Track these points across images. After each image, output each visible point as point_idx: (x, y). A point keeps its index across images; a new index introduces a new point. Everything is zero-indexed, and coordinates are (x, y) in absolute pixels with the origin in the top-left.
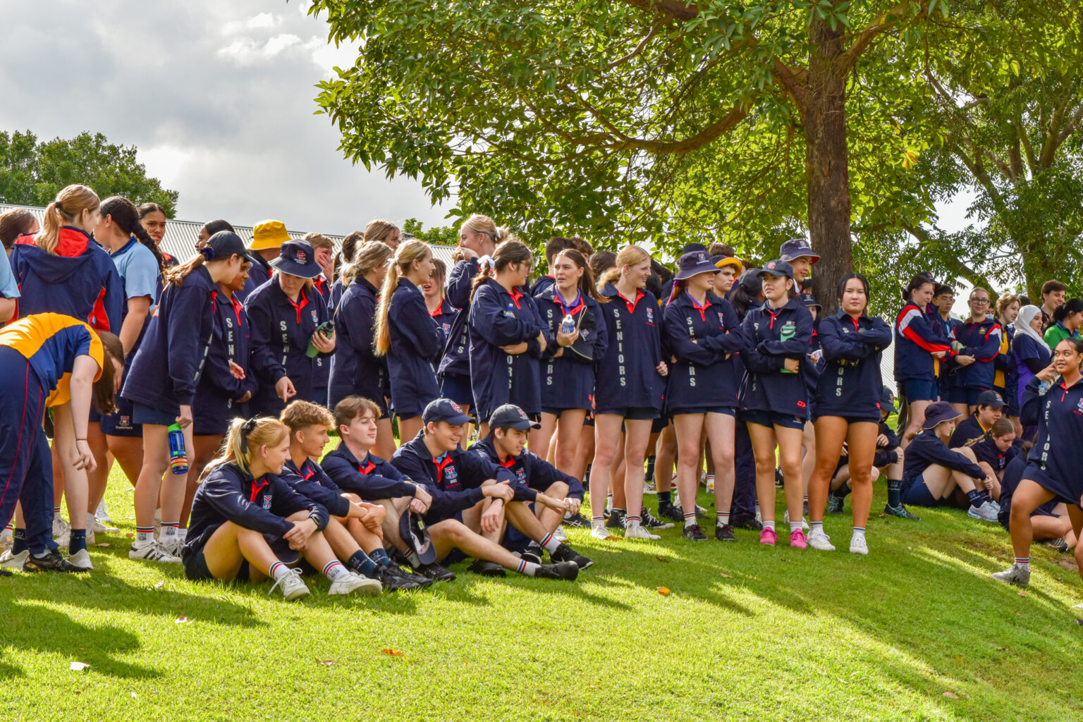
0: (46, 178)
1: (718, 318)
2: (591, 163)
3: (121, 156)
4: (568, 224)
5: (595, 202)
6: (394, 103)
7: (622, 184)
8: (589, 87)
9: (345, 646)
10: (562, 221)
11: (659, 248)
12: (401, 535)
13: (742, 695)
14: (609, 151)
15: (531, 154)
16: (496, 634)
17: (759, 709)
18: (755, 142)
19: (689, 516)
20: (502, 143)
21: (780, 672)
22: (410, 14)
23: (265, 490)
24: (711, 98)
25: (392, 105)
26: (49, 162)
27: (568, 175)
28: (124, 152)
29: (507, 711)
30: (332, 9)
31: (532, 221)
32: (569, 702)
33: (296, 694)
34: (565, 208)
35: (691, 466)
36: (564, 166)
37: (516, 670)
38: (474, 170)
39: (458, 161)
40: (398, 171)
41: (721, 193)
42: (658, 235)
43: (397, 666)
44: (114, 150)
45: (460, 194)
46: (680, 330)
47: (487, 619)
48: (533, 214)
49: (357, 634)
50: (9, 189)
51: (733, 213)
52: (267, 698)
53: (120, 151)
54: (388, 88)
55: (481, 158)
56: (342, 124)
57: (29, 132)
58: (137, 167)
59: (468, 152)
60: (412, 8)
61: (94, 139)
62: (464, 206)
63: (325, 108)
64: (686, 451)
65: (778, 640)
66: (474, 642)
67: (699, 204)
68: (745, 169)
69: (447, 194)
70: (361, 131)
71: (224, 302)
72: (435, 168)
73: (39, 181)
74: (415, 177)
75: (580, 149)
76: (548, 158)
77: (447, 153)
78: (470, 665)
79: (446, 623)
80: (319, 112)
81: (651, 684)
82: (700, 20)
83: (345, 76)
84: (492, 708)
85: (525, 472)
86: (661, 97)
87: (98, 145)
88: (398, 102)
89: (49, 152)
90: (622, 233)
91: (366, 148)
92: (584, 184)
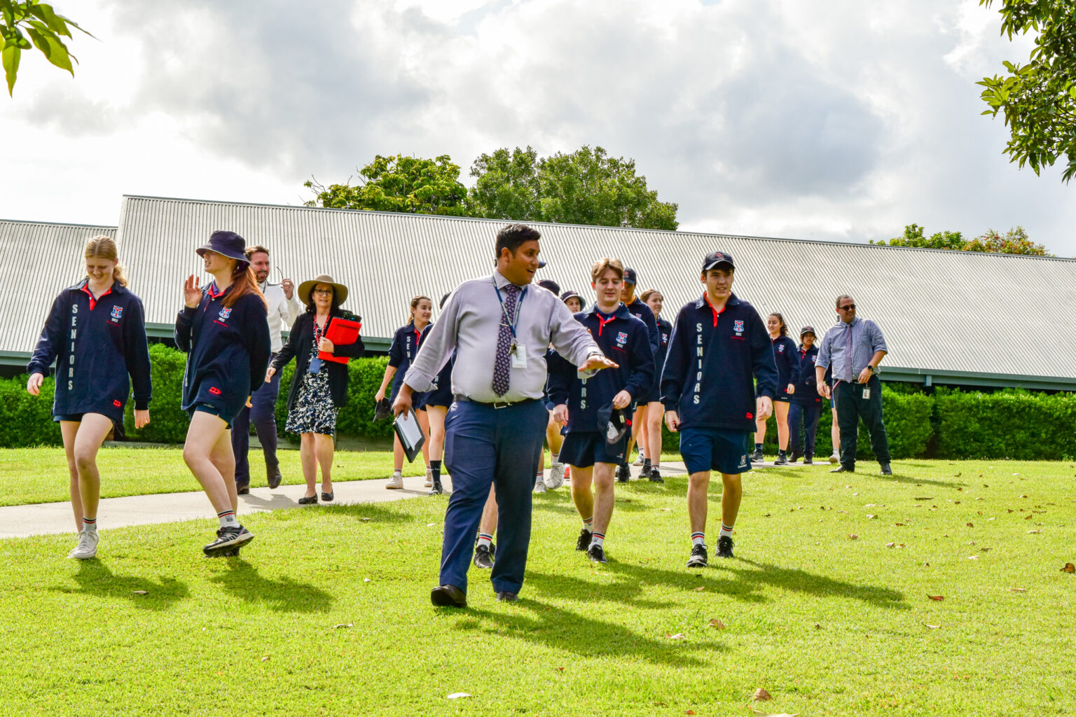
0: (548, 193)
3: (621, 169)
26: (551, 178)
28: (623, 165)
44: (614, 163)
50: (512, 206)
53: (620, 164)
57: (529, 148)
58: (638, 180)
61: (593, 153)
73: (540, 196)
80: (988, 112)
87: (598, 158)
89: (551, 167)
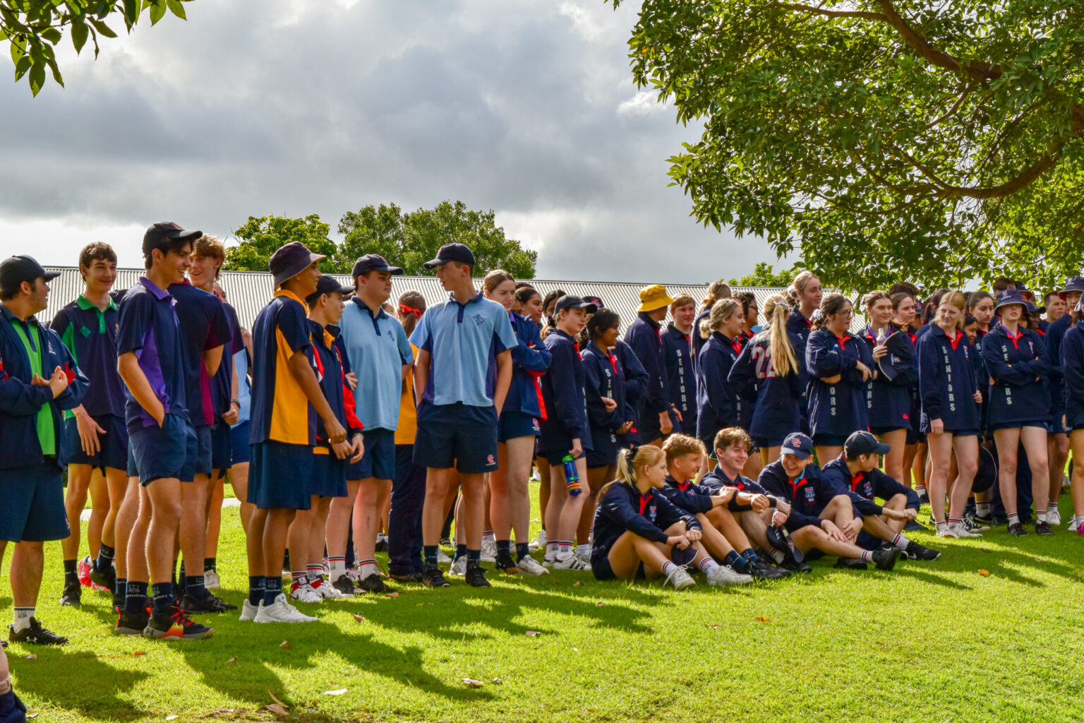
0: (412, 247)
1: (1029, 346)
2: (919, 211)
3: (481, 221)
4: (902, 267)
5: (925, 246)
6: (738, 169)
7: (948, 228)
8: (914, 143)
9: (728, 617)
10: (896, 266)
11: (986, 282)
12: (769, 539)
13: (1042, 644)
14: (936, 199)
15: (865, 207)
16: (844, 606)
17: (1053, 653)
18: (1069, 180)
19: (1012, 516)
20: (838, 198)
21: (1076, 629)
22: (748, 94)
23: (651, 502)
24: (1027, 144)
25: (735, 171)
26: (414, 233)
27: (899, 223)
28: (483, 217)
29: (851, 655)
30: (678, 92)
31: (869, 267)
32: (900, 649)
33: (693, 647)
34: (897, 253)
35: (1011, 473)
36: (895, 215)
37: (859, 629)
38: (813, 224)
39: (799, 217)
40: (747, 231)
41: (1040, 229)
42: (985, 271)
43: (766, 628)
44: (474, 217)
45: (802, 247)
46: (997, 355)
47: (837, 596)
48: (869, 260)
49: (735, 609)
51: (1053, 247)
52: (672, 649)
53: (479, 217)
54: (732, 158)
55: (819, 213)
56: (693, 193)
57: (393, 205)
58: (497, 231)
59: (807, 208)
60: (749, 88)
61: (454, 207)
62: (807, 258)
63: (677, 180)
64: (1006, 461)
65: (1078, 605)
66: (827, 611)
67: (1021, 240)
68: (1062, 206)
69: (791, 247)
70: (711, 198)
71: (602, 357)
72: (778, 226)
73: (405, 250)
74: (762, 235)
75: (908, 198)
76: (880, 208)
77: (788, 211)
78: (824, 626)
79: (805, 601)
80: (672, 184)
81: (966, 637)
82: (1004, 79)
83: (695, 150)
84: (840, 653)
85: (871, 485)
86: (980, 147)
87: (459, 213)
88: (742, 168)
89: (414, 222)
90: (951, 272)
91: (716, 212)
92: (914, 230)
